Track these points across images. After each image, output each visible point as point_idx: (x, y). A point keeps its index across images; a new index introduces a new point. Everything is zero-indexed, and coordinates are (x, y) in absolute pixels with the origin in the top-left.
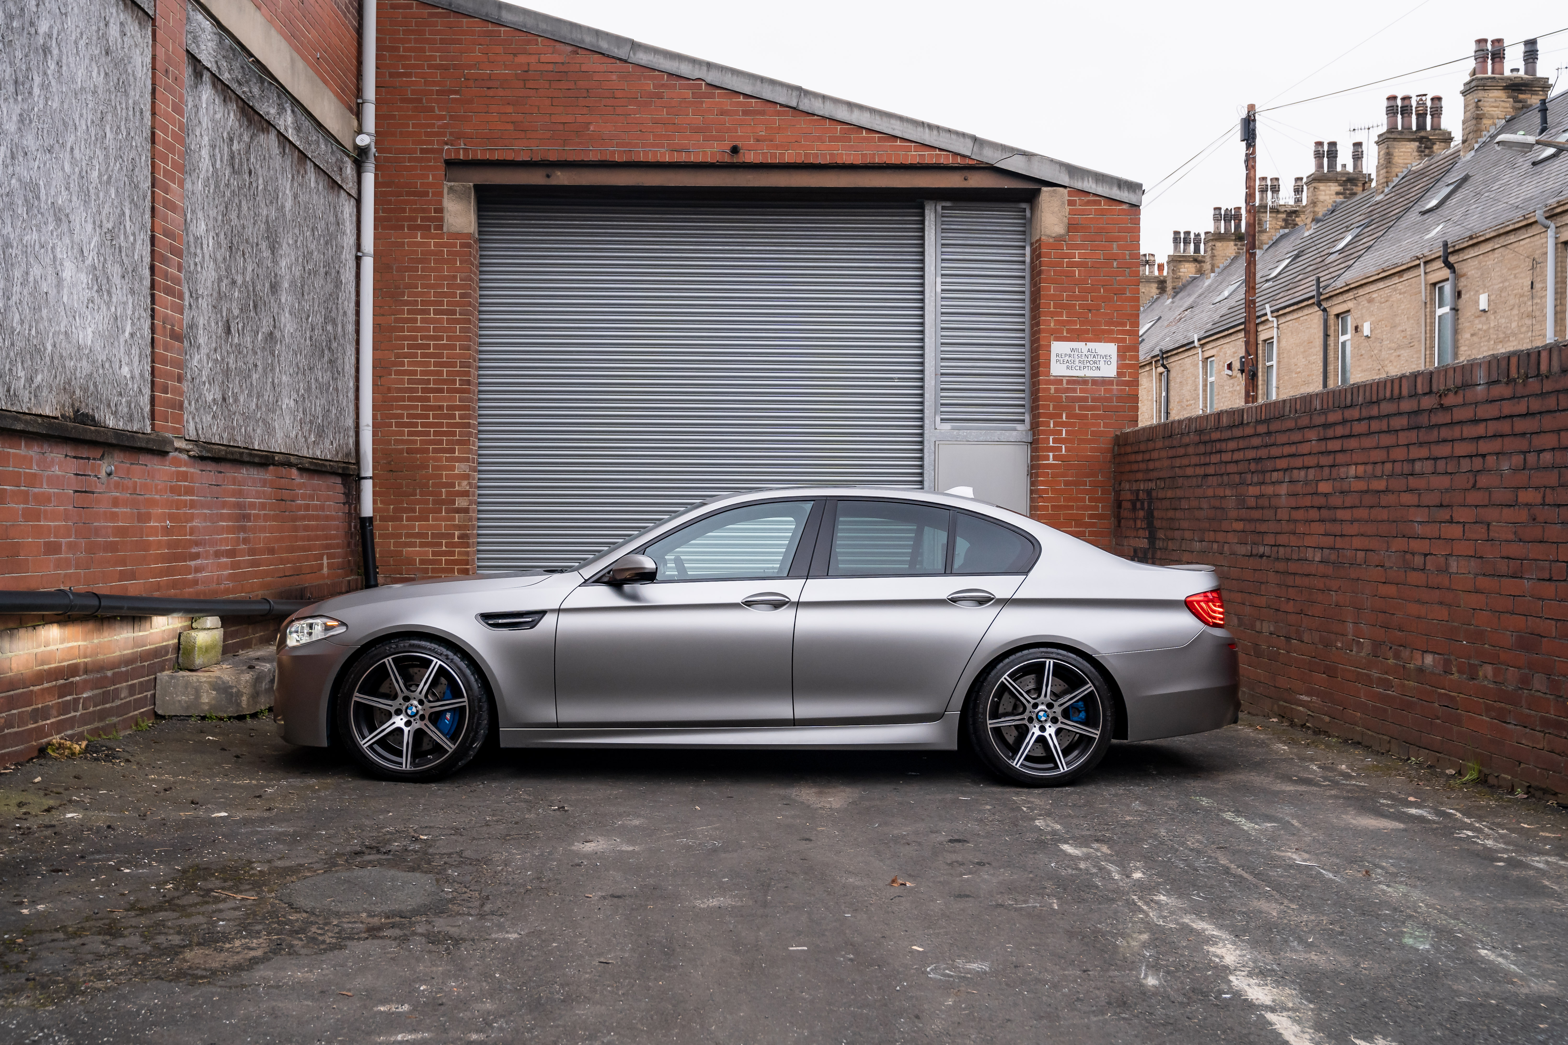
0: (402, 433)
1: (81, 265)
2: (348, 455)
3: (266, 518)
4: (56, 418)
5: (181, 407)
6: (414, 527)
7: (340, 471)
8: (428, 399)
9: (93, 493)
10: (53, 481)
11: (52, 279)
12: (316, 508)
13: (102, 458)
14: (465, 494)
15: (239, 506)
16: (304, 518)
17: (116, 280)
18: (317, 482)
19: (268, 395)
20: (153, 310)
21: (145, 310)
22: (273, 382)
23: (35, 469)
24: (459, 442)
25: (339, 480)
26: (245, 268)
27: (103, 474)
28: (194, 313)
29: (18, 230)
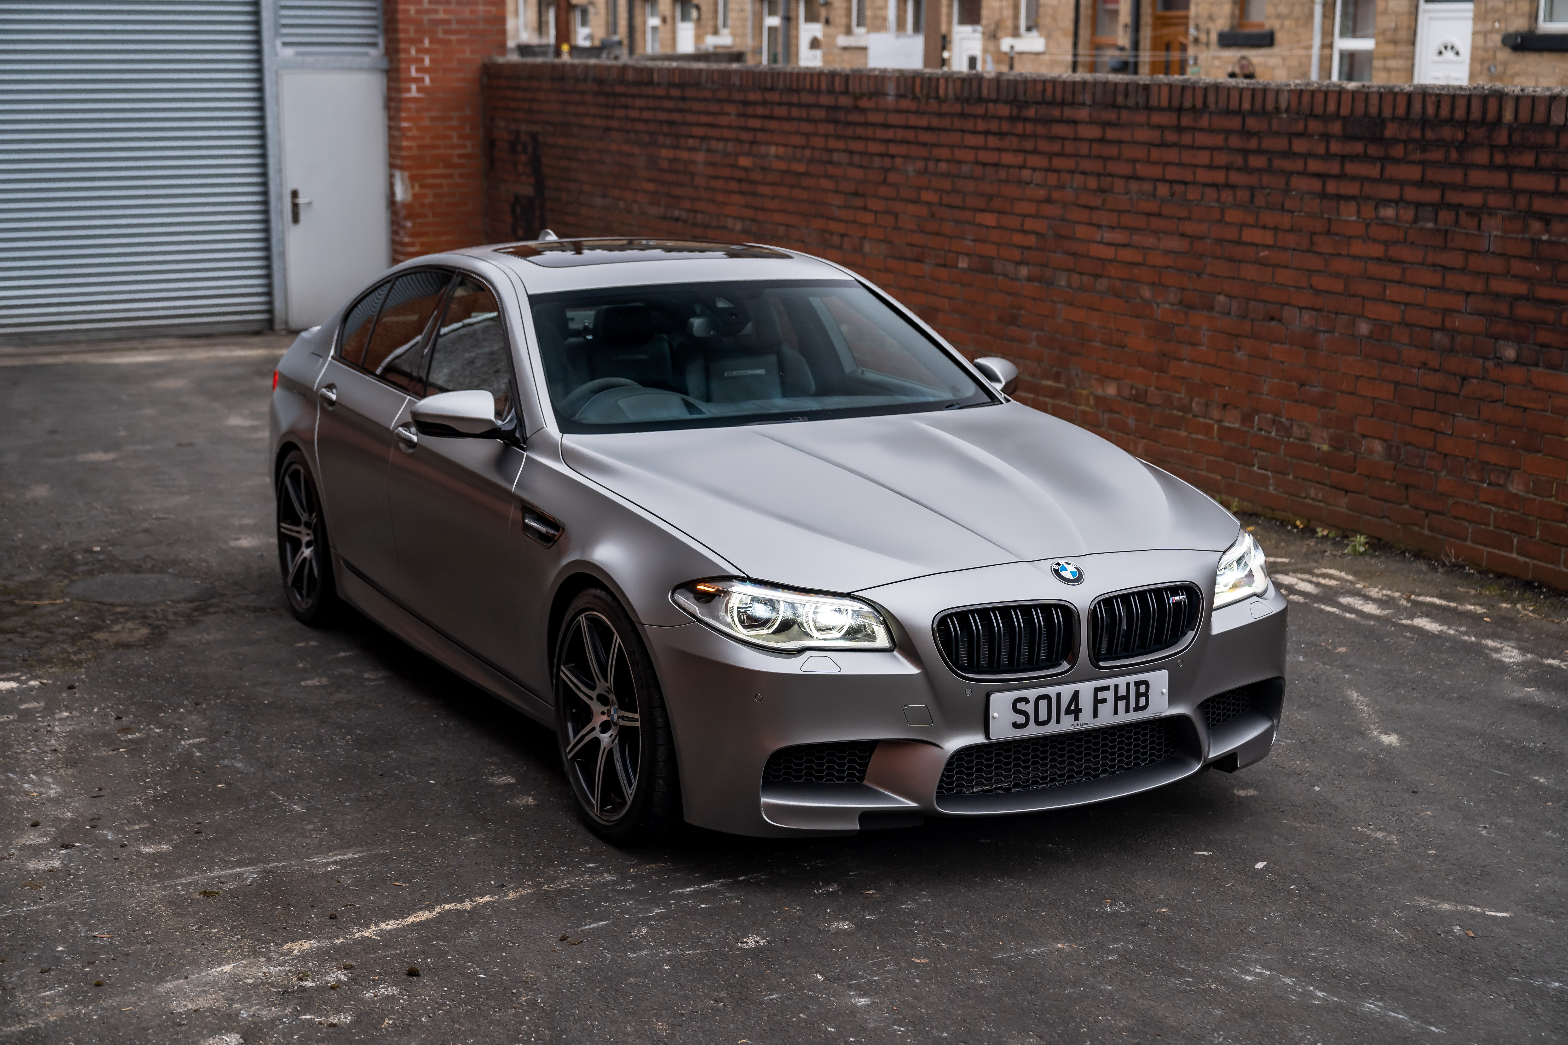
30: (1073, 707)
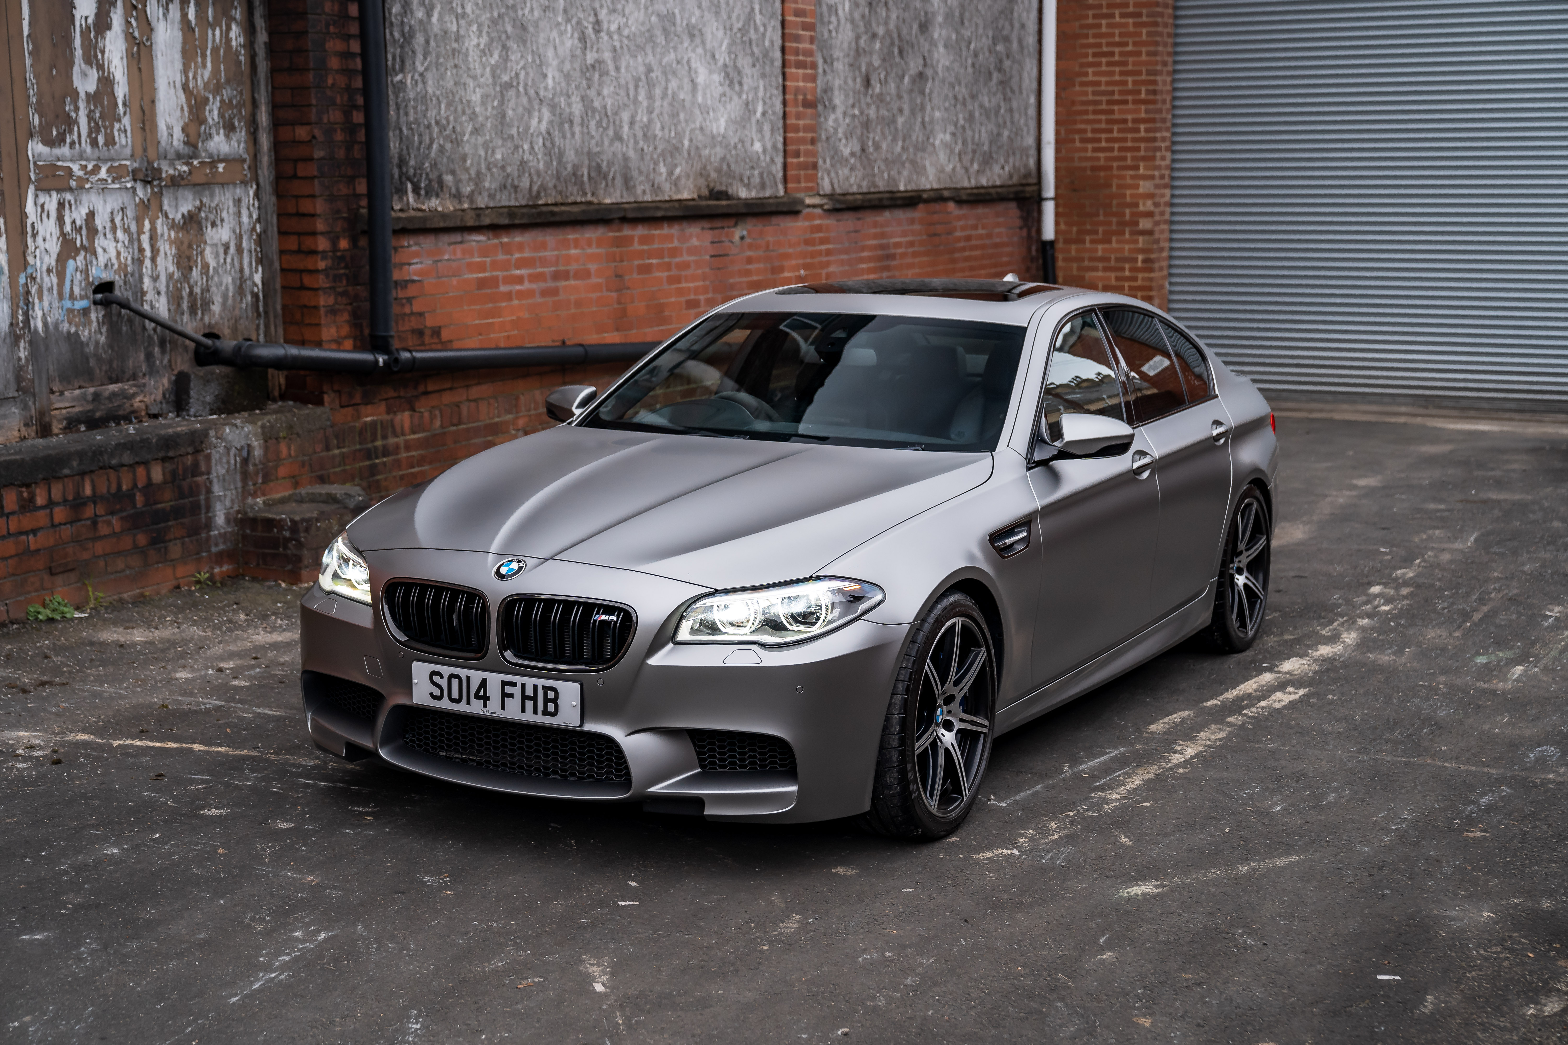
0: (1085, 150)
1: (713, 67)
2: (1027, 175)
3: (915, 255)
4: (693, 200)
5: (815, 166)
6: (1096, 250)
7: (1011, 196)
8: (1112, 112)
9: (727, 255)
10: (692, 251)
11: (687, 86)
12: (980, 237)
13: (736, 225)
14: (1149, 214)
15: (882, 247)
16: (964, 249)
17: (747, 70)
18: (980, 210)
19: (917, 135)
20: (784, 87)
21: (777, 88)
22: (923, 122)
23: (676, 244)
24: (1144, 158)
25: (1013, 205)
26: (888, 17)
27: (737, 238)
28: (829, 77)
29: (658, 56)
30: (481, 693)
